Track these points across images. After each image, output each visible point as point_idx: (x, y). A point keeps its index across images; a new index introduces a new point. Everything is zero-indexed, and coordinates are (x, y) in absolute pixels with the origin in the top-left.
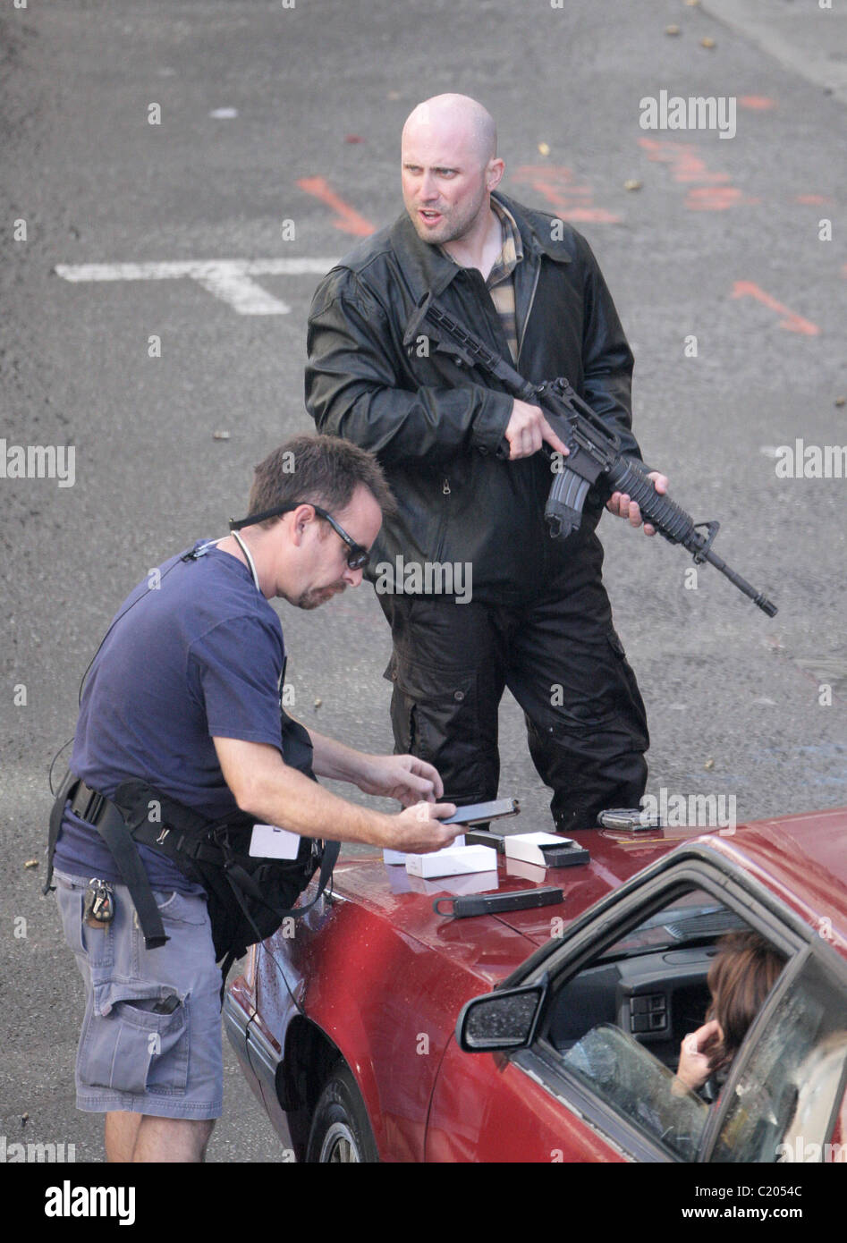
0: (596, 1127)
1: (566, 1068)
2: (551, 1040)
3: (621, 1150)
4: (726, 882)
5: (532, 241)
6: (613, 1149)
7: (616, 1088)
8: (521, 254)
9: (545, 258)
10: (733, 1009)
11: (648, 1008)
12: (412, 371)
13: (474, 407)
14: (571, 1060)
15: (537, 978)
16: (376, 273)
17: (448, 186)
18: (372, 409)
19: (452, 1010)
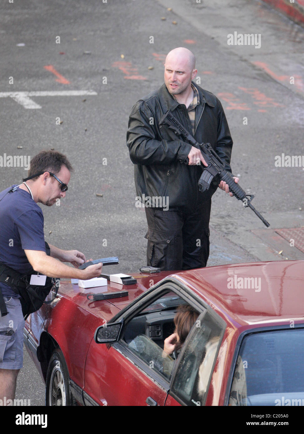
0: (139, 367)
1: (129, 348)
2: (124, 340)
3: (147, 374)
4: (180, 290)
5: (203, 99)
6: (144, 374)
7: (145, 355)
8: (199, 102)
9: (206, 104)
10: (183, 330)
11: (155, 329)
12: (161, 134)
13: (179, 147)
14: (131, 346)
15: (120, 319)
16: (152, 103)
17: (180, 77)
18: (147, 145)
19: (93, 330)
